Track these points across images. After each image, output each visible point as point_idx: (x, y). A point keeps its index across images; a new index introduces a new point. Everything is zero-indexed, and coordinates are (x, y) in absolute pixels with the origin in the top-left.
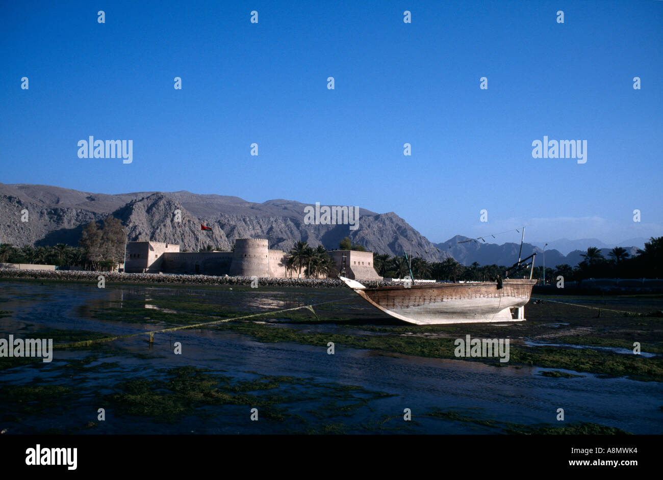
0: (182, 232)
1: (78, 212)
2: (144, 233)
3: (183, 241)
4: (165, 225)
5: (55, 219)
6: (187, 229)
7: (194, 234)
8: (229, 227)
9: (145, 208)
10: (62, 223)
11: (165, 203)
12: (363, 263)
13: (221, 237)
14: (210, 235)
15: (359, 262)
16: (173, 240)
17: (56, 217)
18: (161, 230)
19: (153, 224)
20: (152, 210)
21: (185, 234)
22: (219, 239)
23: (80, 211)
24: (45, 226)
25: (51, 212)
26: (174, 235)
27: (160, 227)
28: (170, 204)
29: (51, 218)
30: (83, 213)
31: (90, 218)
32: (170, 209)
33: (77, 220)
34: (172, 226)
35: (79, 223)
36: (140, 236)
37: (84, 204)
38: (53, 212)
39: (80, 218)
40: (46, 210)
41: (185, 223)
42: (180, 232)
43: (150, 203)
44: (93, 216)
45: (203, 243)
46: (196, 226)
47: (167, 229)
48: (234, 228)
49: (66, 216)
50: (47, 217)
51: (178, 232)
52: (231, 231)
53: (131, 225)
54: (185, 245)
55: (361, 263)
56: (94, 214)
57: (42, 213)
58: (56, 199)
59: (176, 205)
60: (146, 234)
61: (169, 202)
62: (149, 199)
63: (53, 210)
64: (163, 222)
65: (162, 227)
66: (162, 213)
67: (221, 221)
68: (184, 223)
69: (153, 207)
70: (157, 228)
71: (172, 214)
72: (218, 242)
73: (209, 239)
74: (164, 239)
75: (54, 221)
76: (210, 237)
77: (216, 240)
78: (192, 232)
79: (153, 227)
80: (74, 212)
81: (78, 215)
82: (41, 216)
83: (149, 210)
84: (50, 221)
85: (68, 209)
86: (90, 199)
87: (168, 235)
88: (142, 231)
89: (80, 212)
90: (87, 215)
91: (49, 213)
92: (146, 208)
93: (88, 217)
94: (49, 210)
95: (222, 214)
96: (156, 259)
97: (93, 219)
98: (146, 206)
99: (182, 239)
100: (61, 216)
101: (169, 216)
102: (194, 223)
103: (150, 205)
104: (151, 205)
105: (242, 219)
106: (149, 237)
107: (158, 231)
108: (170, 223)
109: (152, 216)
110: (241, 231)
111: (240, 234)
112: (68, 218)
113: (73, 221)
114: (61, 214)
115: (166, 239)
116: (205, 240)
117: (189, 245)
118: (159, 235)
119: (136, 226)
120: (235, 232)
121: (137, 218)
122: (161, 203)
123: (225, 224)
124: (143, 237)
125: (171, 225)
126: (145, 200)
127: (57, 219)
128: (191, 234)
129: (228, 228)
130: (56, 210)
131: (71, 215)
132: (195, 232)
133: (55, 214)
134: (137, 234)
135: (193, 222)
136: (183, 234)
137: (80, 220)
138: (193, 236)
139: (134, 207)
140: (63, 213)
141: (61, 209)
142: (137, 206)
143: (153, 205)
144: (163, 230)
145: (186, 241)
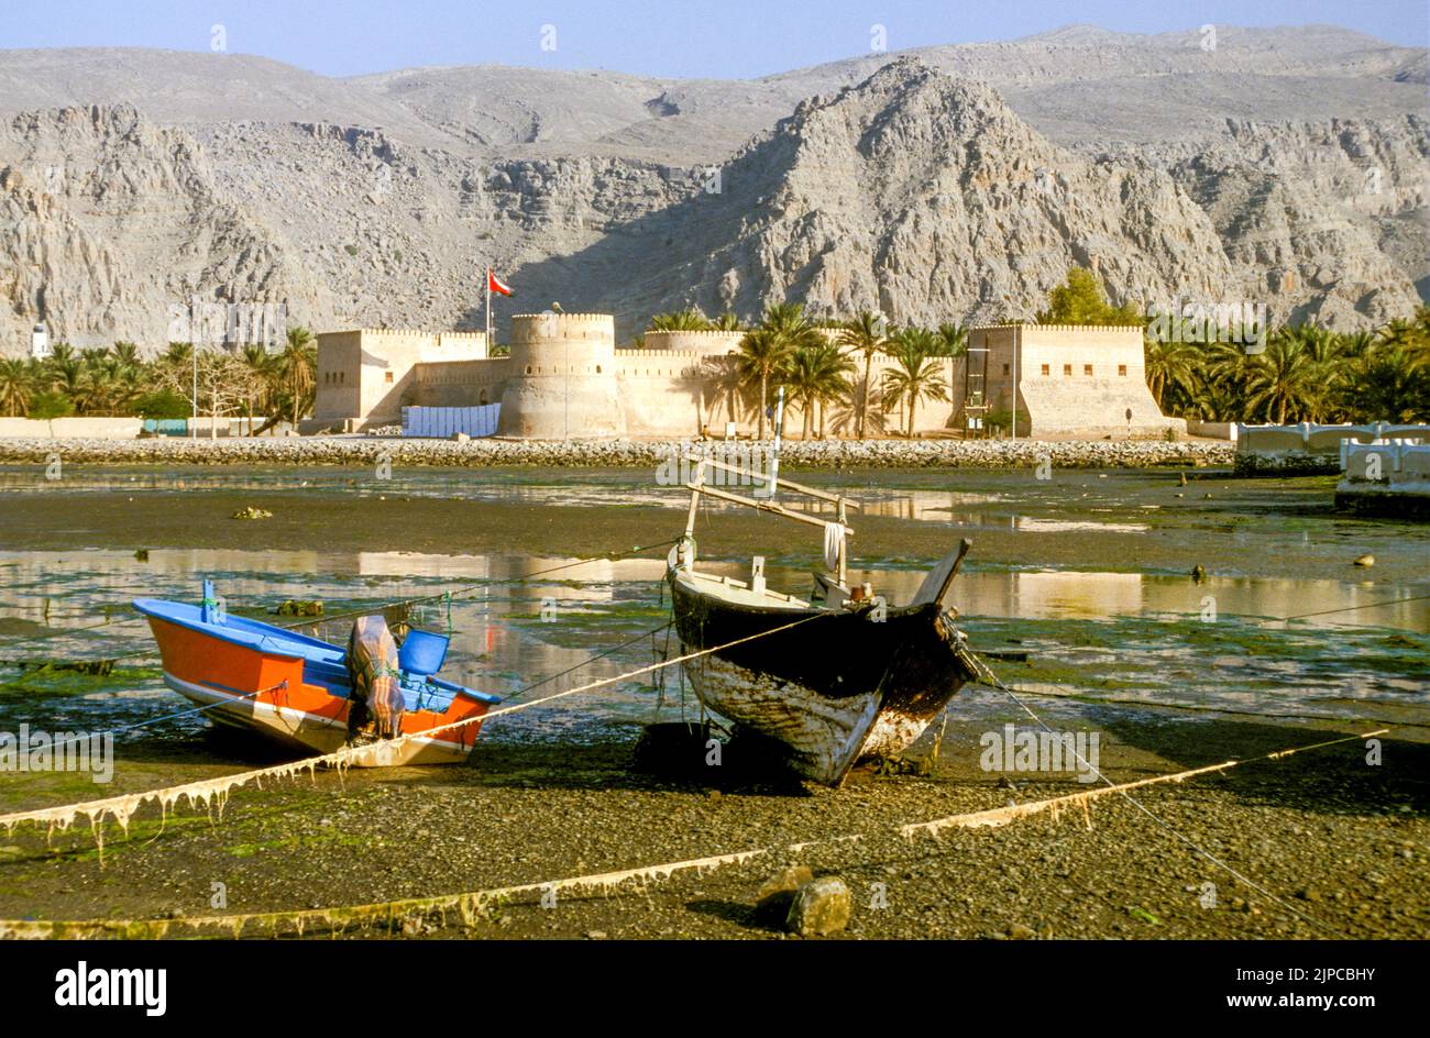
0: (1008, 226)
1: (602, 169)
2: (847, 243)
3: (1012, 265)
4: (933, 202)
5: (516, 207)
6: (1031, 210)
7: (1065, 233)
8: (1244, 185)
9: (851, 136)
10: (543, 220)
11: (937, 102)
12: (1088, 368)
13: (1190, 237)
14: (1138, 230)
15: (1068, 368)
16: (971, 263)
17: (519, 197)
18: (916, 224)
19: (885, 202)
20: (879, 140)
21: (1023, 234)
22: (1178, 246)
23: (606, 165)
24: (483, 237)
25: (499, 178)
26: (973, 243)
27: (911, 214)
28: (955, 105)
29: (501, 205)
30: (619, 175)
31: (648, 193)
32: (957, 128)
33: (595, 205)
34: (966, 203)
35: (608, 218)
36: (828, 258)
37: (634, 133)
38: (507, 178)
39: (609, 193)
40: (485, 171)
41: (1023, 187)
42: (1001, 226)
43: (872, 105)
44: (656, 184)
45: (1102, 270)
46: (1070, 194)
47: (946, 218)
48: (1268, 189)
49: (555, 193)
50: (485, 202)
51: (991, 228)
52: (1253, 203)
53: (792, 214)
54: (1024, 284)
55: (1078, 371)
56: (663, 172)
57: (467, 187)
58: (528, 121)
59: (981, 106)
60: (857, 246)
61: (952, 97)
62: (867, 90)
63: (507, 169)
64: (925, 186)
65: (924, 210)
66: (924, 149)
67: (1205, 161)
68: (1017, 184)
69: (884, 123)
70: (902, 220)
71: (963, 152)
72: (1174, 260)
73: (1133, 249)
74: (934, 263)
75: (513, 216)
76: (1136, 239)
77: (1167, 251)
78: (1053, 222)
79: (887, 216)
80: (586, 176)
81: (600, 185)
82: (465, 199)
83: (869, 142)
84: (498, 217)
85: (561, 161)
86: (660, 109)
87: (949, 246)
88: (838, 233)
89: (609, 172)
90: (634, 179)
91: (496, 185)
92: (858, 132)
93: (640, 189)
94: (494, 173)
95: (1236, 121)
96: (390, 386)
97: (657, 195)
98: (855, 122)
99: (1010, 256)
100: (539, 194)
101: (952, 159)
102: (1062, 184)
103: (872, 116)
104: (876, 121)
105: (1334, 138)
106: (869, 259)
107: (906, 229)
108: (956, 190)
109: (882, 166)
110: (1298, 200)
111: (1295, 216)
112: (563, 200)
113: (584, 211)
114: (538, 183)
115: (939, 260)
116: (1116, 252)
117: (1040, 284)
118: (909, 245)
119: (813, 214)
120: (1273, 206)
121: (817, 180)
122: (917, 105)
123: (1224, 173)
124: (840, 260)
125: (960, 199)
126: (853, 96)
127: (523, 207)
128: (1051, 232)
129: (1234, 191)
130: (516, 170)
131: (576, 185)
132: (1068, 224)
133: (515, 188)
134: (819, 248)
135: (1058, 177)
136: (1014, 235)
137: (611, 204)
138: (1060, 240)
139: (804, 134)
140: (545, 179)
141: (535, 164)
142: (817, 126)
143: (885, 117)
144: (928, 225)
145: (1025, 263)
